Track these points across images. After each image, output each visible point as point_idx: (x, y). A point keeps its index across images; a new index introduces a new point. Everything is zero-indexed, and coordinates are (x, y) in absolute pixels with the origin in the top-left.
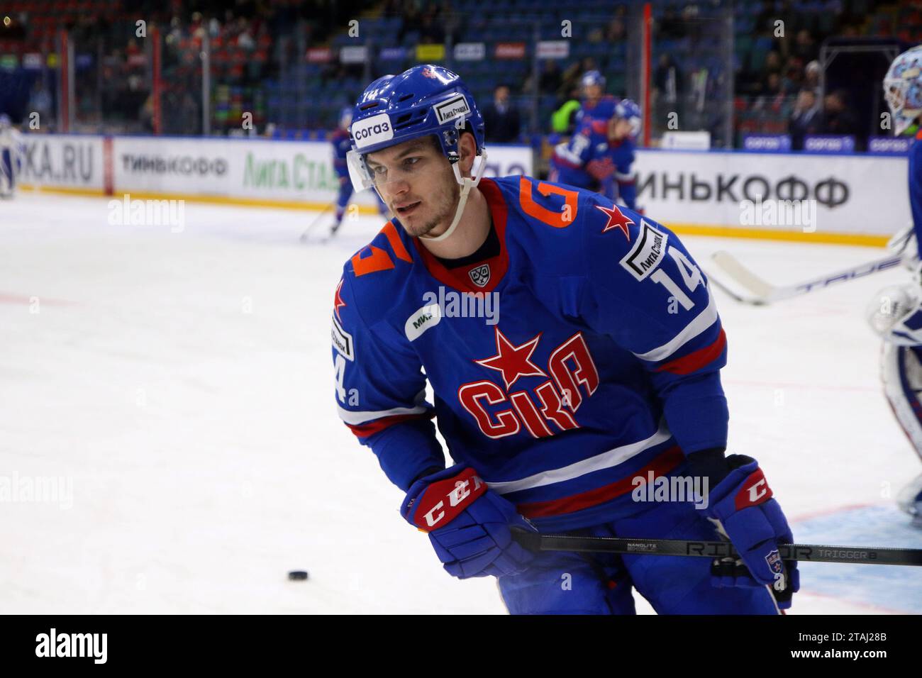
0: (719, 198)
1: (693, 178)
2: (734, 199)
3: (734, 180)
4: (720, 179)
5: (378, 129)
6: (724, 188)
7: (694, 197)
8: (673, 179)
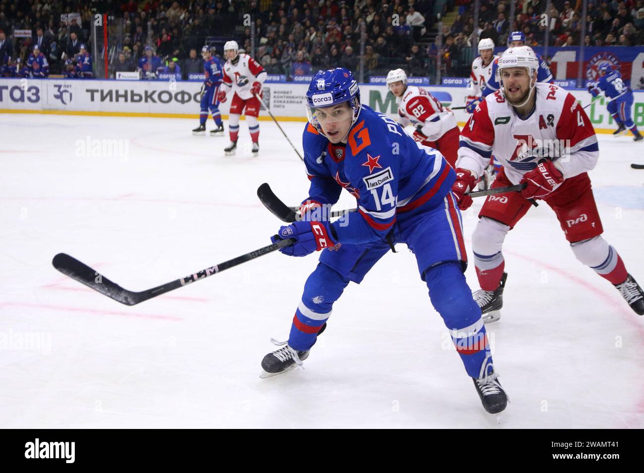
0: (146, 101)
1: (132, 92)
2: (154, 101)
3: (154, 92)
4: (146, 92)
5: (326, 99)
6: (148, 96)
7: (133, 100)
8: (122, 92)
